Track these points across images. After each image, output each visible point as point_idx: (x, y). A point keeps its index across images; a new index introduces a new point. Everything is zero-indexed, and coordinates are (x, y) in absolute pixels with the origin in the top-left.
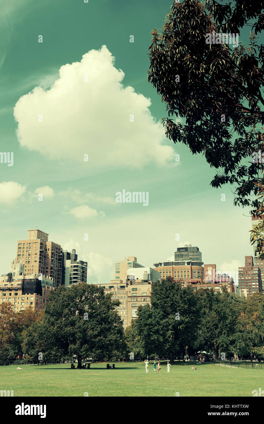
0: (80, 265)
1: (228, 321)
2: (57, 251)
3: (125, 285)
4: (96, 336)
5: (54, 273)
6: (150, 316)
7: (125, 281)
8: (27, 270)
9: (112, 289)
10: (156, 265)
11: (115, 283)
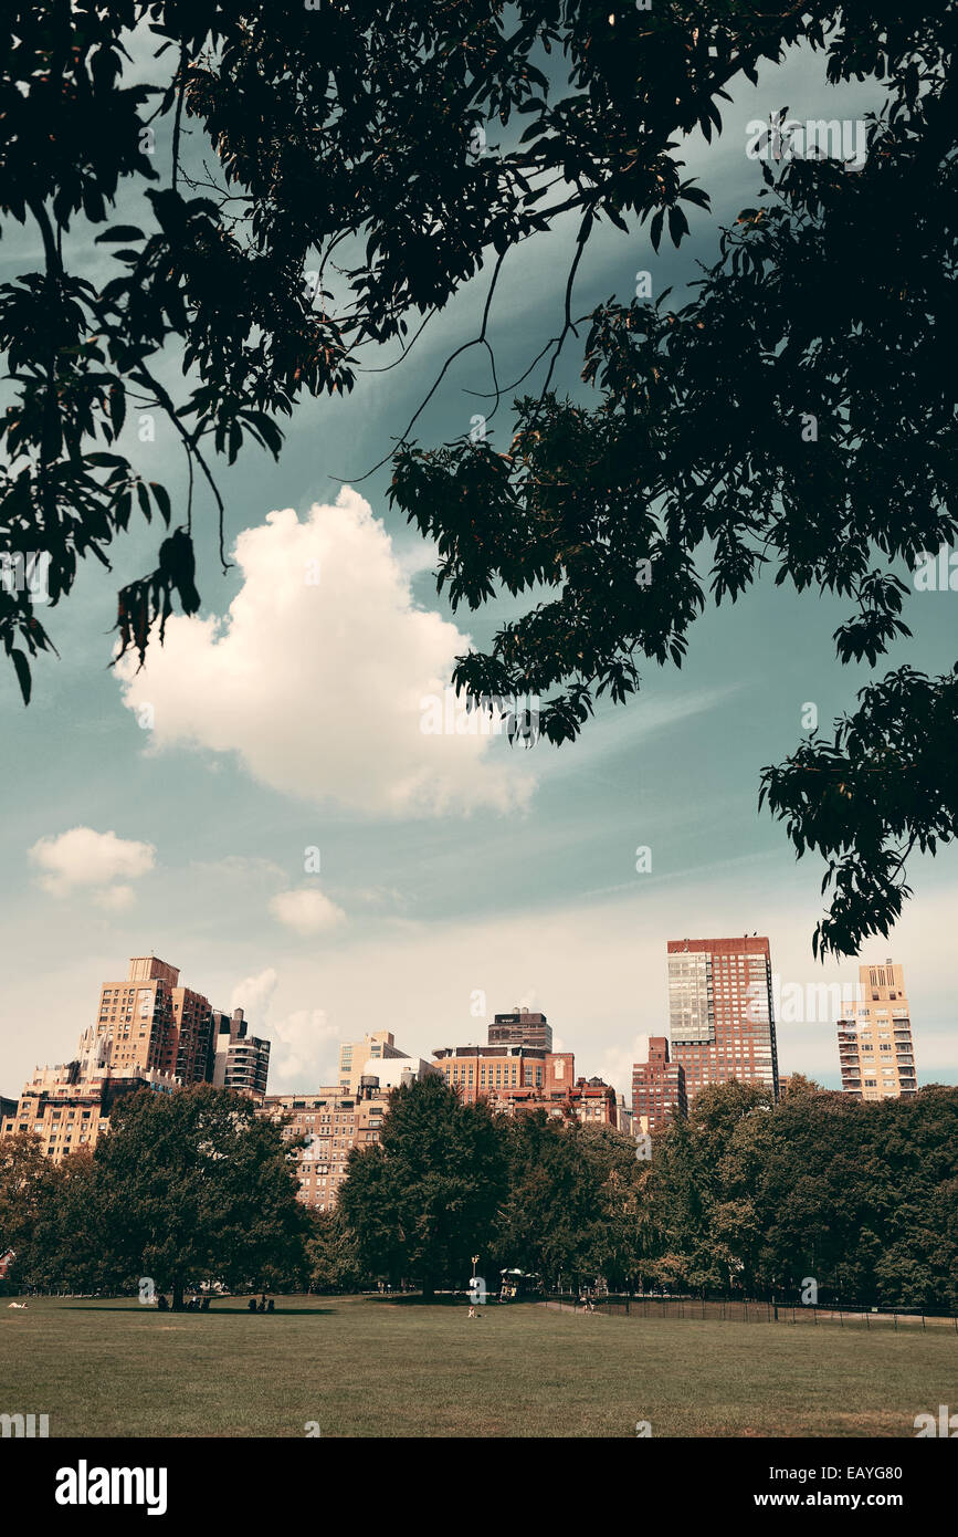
0: (253, 1048)
1: (575, 1192)
2: (197, 1012)
3: (354, 1099)
4: (219, 1224)
5: (185, 1067)
6: (376, 1175)
7: (354, 1090)
8: (120, 1057)
9: (322, 1108)
10: (439, 1054)
11: (330, 1095)
